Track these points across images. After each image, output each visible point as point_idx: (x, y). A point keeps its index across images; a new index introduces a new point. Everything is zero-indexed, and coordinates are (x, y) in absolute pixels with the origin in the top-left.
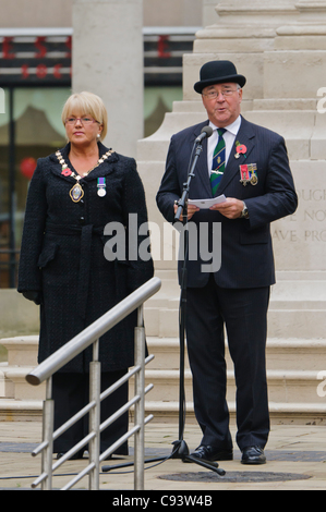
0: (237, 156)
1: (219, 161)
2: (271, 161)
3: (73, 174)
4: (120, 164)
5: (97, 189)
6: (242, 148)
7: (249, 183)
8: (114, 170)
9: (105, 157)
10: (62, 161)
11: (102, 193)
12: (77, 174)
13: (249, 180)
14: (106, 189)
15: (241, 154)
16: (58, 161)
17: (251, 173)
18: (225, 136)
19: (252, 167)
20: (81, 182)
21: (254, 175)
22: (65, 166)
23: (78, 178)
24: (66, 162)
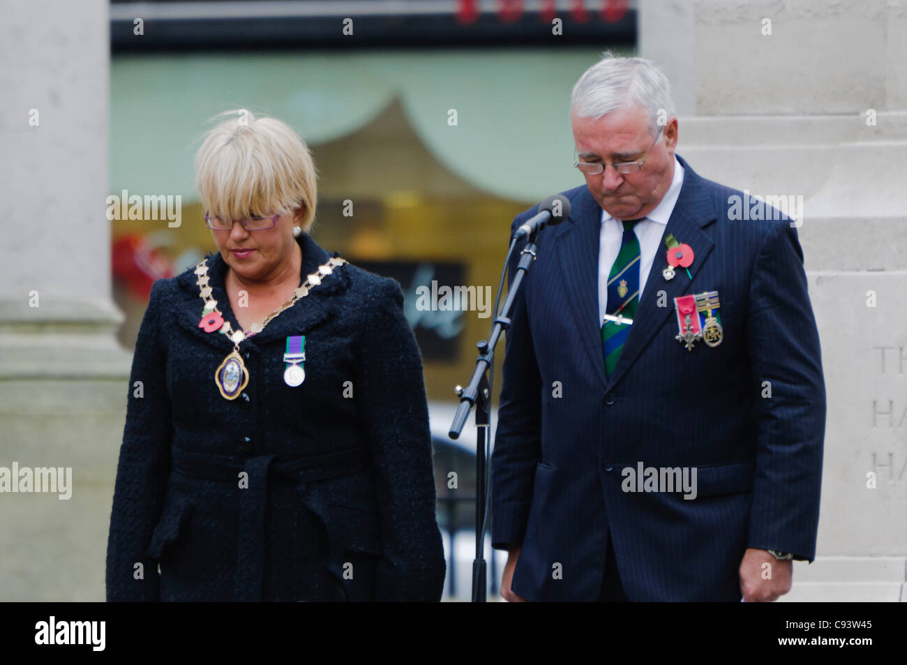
0: (669, 274)
1: (623, 290)
2: (756, 284)
3: (227, 327)
4: (350, 297)
5: (284, 366)
6: (683, 253)
7: (699, 343)
8: (332, 316)
9: (314, 280)
10: (206, 292)
11: (294, 376)
12: (236, 326)
13: (699, 334)
14: (307, 366)
15: (679, 269)
16: (197, 291)
17: (703, 316)
18: (639, 230)
19: (708, 300)
20: (245, 348)
21: (712, 321)
22: (211, 305)
23: (238, 337)
24: (215, 295)
